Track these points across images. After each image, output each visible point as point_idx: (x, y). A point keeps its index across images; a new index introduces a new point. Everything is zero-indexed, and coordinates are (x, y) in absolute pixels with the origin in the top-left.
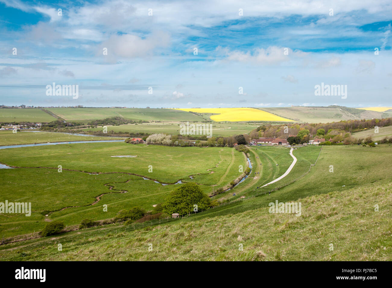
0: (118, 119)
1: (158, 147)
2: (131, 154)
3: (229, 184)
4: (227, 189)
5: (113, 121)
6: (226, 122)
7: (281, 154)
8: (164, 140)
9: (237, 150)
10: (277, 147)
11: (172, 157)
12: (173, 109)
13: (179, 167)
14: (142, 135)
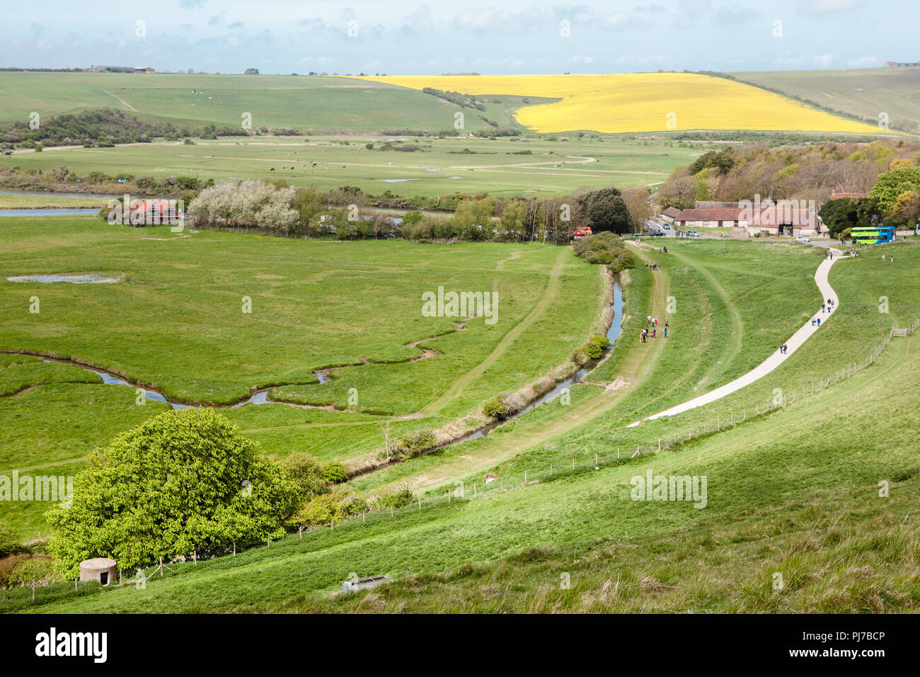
0: (111, 117)
1: (236, 239)
2: (101, 269)
3: (481, 409)
4: (461, 432)
5: (91, 128)
6: (581, 135)
7: (775, 277)
8: (267, 209)
9: (579, 255)
10: (768, 246)
11: (280, 284)
12: (361, 78)
13: (289, 328)
14: (187, 186)
